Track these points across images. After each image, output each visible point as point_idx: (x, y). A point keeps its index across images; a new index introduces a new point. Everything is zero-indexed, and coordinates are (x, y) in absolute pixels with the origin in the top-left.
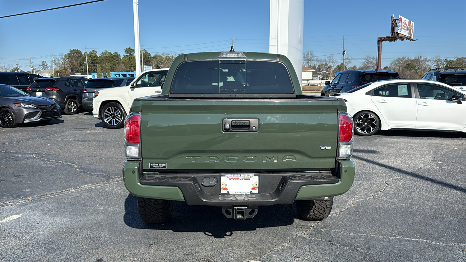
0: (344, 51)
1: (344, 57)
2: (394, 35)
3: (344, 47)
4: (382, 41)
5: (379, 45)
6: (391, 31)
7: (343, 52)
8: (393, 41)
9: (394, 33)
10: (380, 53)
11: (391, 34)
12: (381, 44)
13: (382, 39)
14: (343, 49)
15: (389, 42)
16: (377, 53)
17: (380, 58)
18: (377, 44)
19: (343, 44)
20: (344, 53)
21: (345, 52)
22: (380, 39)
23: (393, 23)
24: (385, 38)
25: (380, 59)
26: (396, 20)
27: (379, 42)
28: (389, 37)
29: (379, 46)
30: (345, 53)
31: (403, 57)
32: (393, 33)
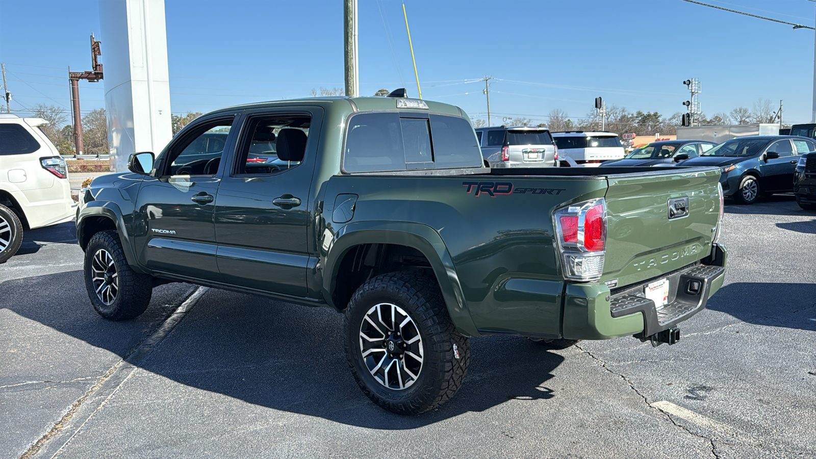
0: (7, 95)
1: (8, 105)
2: (98, 69)
3: (7, 86)
4: (78, 79)
5: (72, 85)
6: (93, 61)
7: (5, 96)
8: (96, 80)
9: (98, 67)
10: (77, 100)
11: (93, 68)
12: (76, 84)
13: (78, 76)
14: (6, 90)
15: (88, 81)
16: (71, 100)
17: (78, 109)
18: (70, 84)
19: (4, 80)
20: (8, 98)
21: (10, 94)
22: (73, 75)
23: (94, 48)
24: (82, 74)
25: (78, 112)
26: (98, 44)
27: (71, 80)
28: (91, 73)
29: (73, 88)
30: (10, 97)
31: (102, 109)
32: (96, 66)
